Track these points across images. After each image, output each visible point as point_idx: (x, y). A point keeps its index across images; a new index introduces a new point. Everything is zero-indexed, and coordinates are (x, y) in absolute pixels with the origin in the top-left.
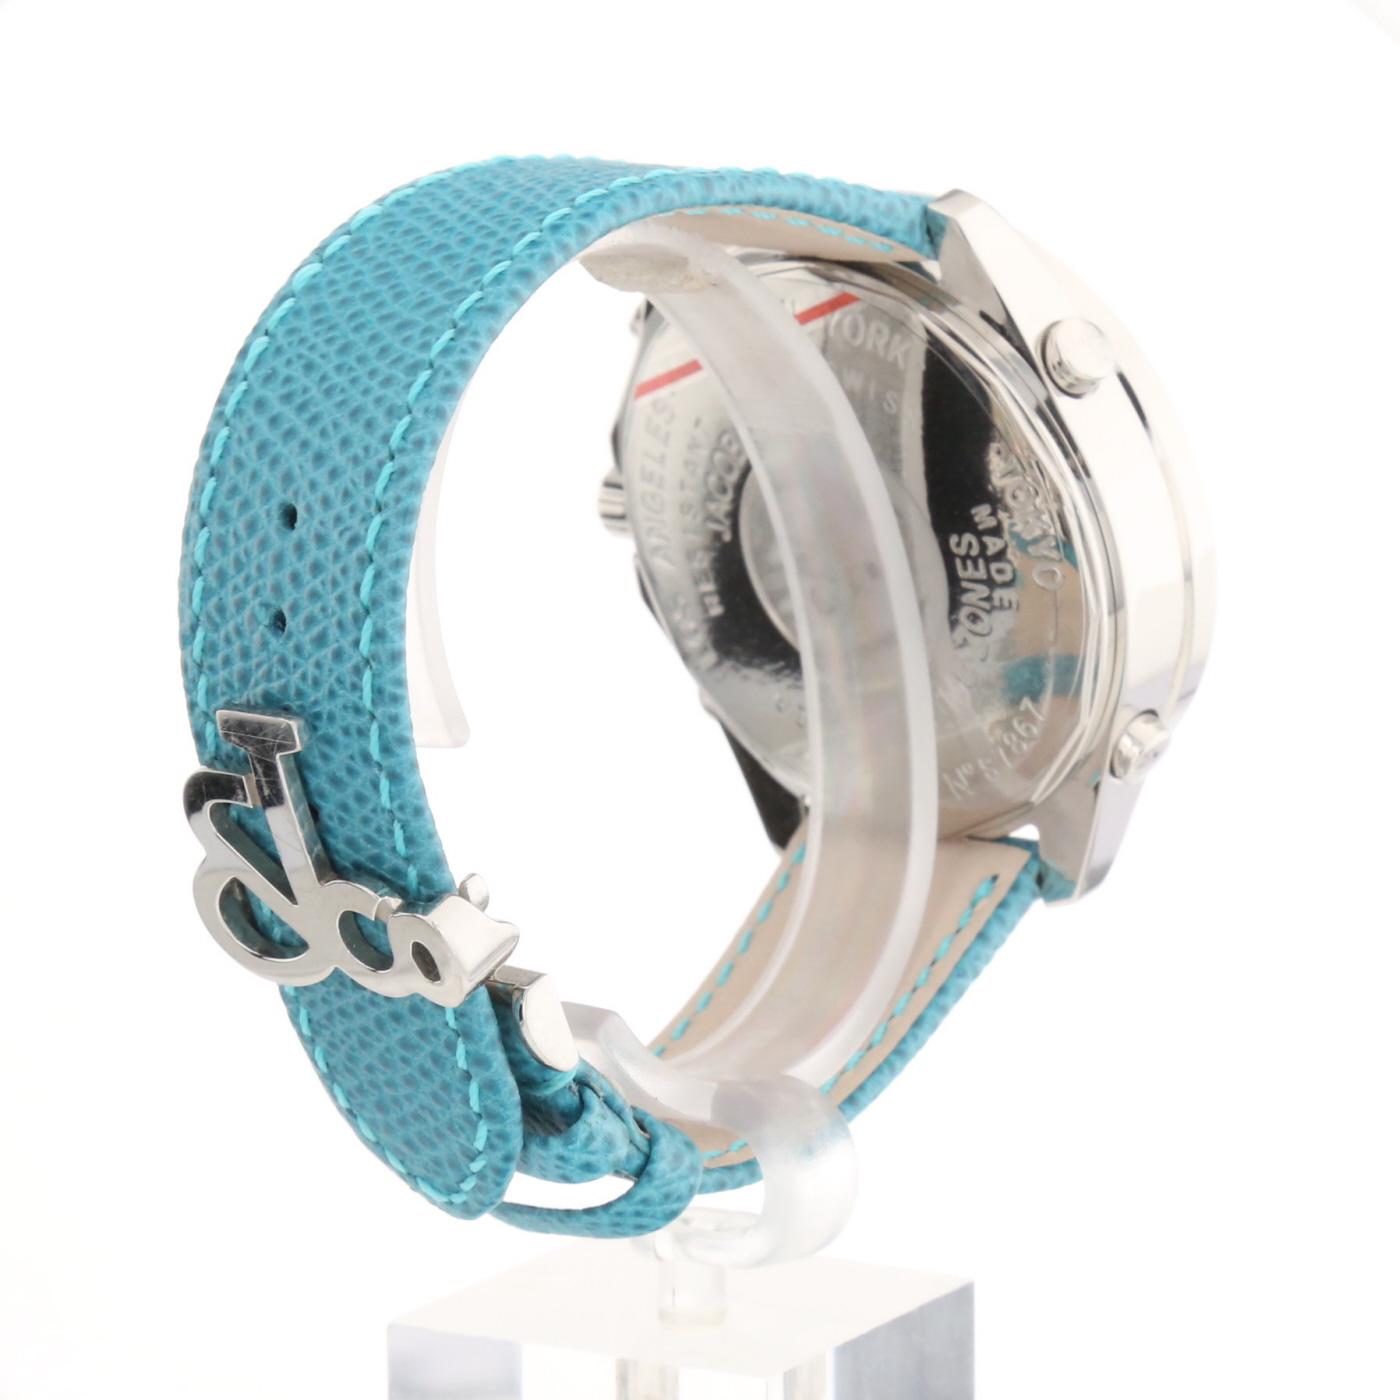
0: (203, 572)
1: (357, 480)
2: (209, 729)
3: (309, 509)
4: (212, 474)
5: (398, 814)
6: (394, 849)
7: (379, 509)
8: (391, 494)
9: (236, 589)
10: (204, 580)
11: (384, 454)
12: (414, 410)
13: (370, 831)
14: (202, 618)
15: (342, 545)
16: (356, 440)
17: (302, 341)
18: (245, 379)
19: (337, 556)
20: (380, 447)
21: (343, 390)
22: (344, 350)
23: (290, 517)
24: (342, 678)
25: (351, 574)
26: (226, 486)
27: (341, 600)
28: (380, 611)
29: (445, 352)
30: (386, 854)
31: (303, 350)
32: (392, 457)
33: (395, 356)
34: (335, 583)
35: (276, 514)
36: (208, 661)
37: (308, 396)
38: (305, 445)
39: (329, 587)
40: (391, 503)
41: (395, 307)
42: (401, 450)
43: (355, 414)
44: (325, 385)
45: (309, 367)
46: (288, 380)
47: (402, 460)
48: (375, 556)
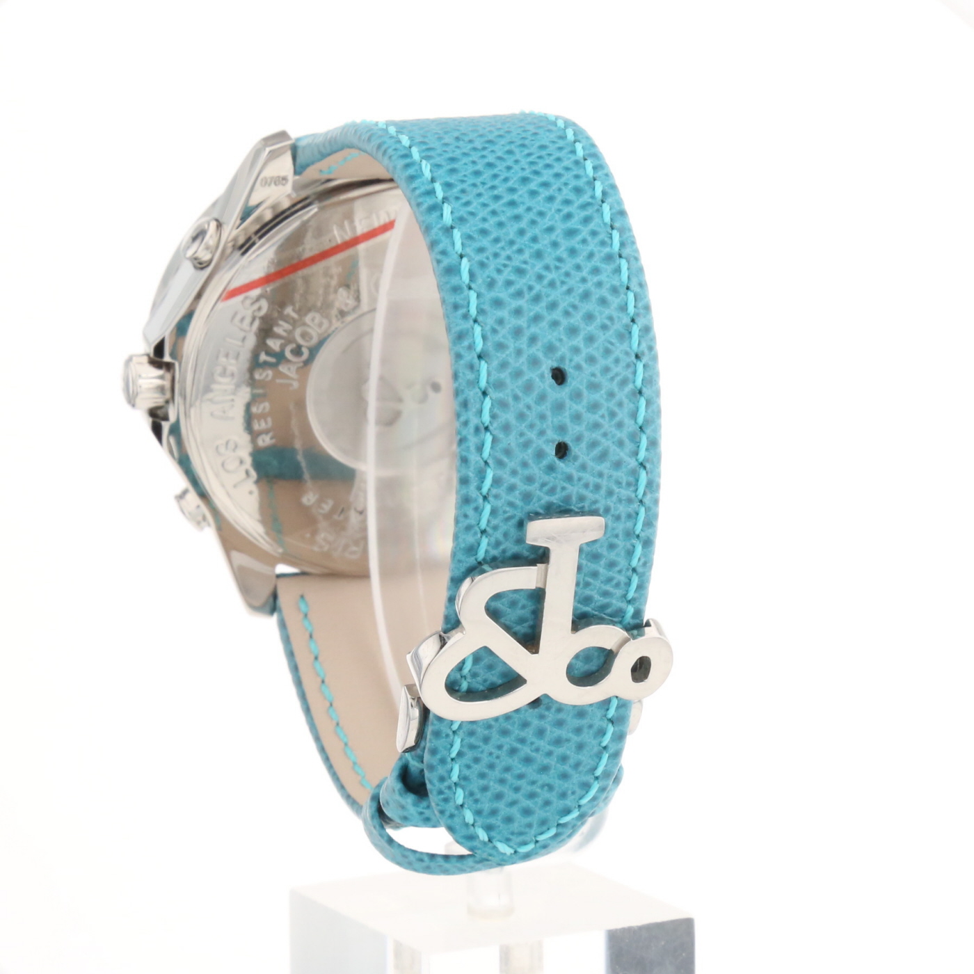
0: (491, 428)
1: (613, 341)
2: (485, 542)
3: (578, 367)
4: (480, 357)
5: (640, 570)
6: (625, 596)
7: (637, 357)
8: (644, 346)
9: (522, 434)
10: (491, 433)
11: (626, 320)
12: (632, 286)
13: (608, 588)
14: (490, 462)
15: (614, 386)
16: (597, 314)
17: (496, 255)
18: (470, 288)
19: (611, 395)
20: (621, 315)
21: (563, 283)
22: (539, 255)
23: (559, 376)
24: (620, 480)
25: (625, 406)
26: (495, 363)
27: (620, 425)
28: (653, 427)
29: (622, 244)
30: (614, 602)
31: (502, 260)
32: (633, 321)
33: (585, 254)
34: (613, 414)
35: (548, 375)
36: (494, 491)
37: (534, 292)
38: (555, 324)
39: (607, 418)
40: (646, 351)
41: (545, 222)
42: (637, 314)
43: (586, 296)
44: (546, 282)
45: (520, 272)
46: (509, 283)
47: (641, 322)
48: (644, 390)
